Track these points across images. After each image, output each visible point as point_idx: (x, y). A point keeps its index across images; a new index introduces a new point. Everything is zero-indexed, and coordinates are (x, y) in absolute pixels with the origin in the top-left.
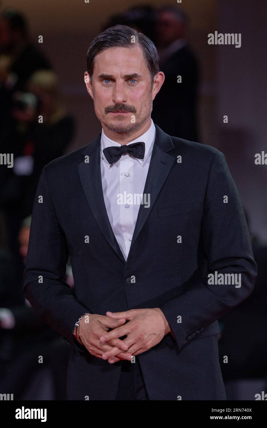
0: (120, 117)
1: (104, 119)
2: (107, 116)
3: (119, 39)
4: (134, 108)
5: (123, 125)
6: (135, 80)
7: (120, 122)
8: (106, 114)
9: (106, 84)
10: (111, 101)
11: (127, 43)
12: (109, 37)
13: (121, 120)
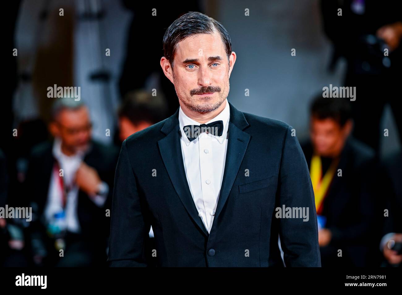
0: (207, 98)
1: (189, 101)
2: (192, 98)
3: (200, 26)
4: (219, 88)
5: (209, 106)
6: (217, 64)
7: (207, 103)
8: (192, 96)
9: (190, 68)
10: (196, 84)
11: (207, 29)
12: (190, 25)
13: (208, 101)
